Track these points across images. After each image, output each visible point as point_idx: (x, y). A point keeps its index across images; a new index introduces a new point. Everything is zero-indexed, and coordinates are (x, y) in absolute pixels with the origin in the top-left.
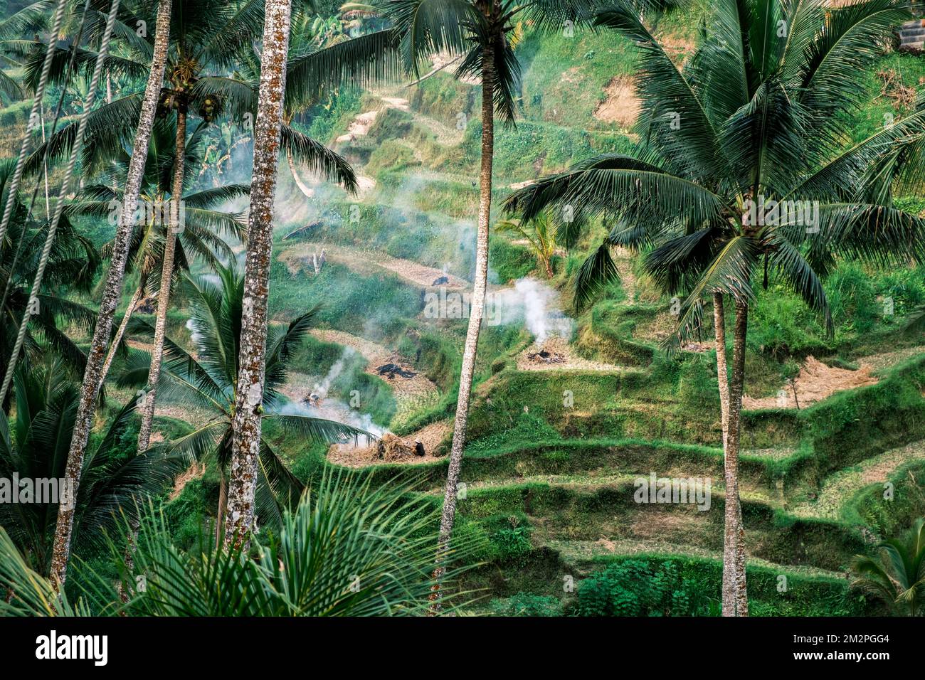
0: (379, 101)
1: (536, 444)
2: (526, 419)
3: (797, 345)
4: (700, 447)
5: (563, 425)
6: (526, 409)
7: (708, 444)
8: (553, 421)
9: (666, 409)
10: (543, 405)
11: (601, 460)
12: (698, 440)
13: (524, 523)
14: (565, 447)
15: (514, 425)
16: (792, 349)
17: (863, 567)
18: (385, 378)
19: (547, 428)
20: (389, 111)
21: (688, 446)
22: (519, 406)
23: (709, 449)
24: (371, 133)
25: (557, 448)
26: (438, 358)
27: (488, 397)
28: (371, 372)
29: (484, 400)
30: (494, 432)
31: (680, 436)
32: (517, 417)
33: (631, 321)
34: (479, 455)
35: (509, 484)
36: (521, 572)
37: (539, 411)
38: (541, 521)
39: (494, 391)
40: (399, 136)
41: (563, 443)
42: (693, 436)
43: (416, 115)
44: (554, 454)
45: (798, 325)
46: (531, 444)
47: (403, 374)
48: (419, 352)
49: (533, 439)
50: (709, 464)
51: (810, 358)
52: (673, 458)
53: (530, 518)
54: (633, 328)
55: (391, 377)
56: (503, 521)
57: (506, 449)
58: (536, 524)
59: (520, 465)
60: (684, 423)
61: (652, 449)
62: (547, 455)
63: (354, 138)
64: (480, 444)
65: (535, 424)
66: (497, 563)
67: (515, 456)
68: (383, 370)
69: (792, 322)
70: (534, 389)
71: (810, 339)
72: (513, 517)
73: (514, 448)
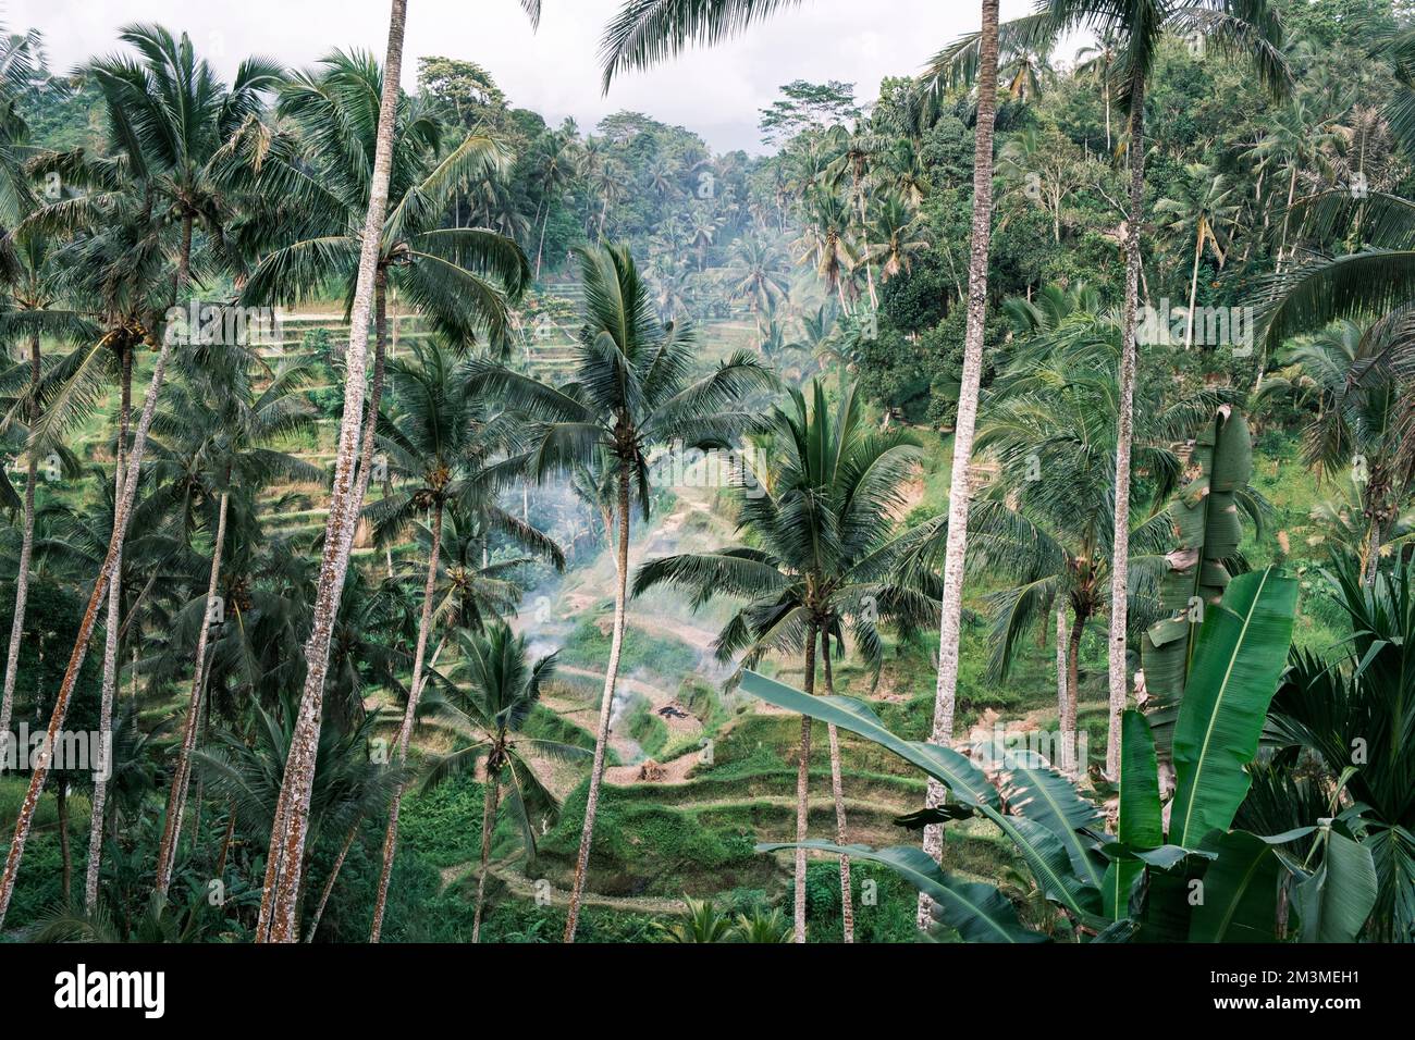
0: (688, 505)
1: (765, 772)
2: (759, 752)
3: (977, 699)
4: (893, 777)
5: (787, 757)
6: (760, 744)
7: (900, 775)
8: (780, 754)
9: (869, 747)
10: (773, 741)
11: (816, 786)
12: (893, 772)
13: (751, 833)
14: (788, 775)
15: (750, 756)
16: (973, 703)
17: (1010, 876)
18: (663, 717)
19: (775, 759)
20: (693, 513)
21: (884, 776)
22: (754, 742)
23: (900, 779)
24: (680, 530)
25: (782, 775)
26: (705, 703)
27: (730, 733)
28: (654, 713)
29: (726, 735)
30: (733, 761)
31: (879, 768)
32: (752, 750)
33: (846, 677)
34: (720, 779)
35: (743, 802)
36: (747, 872)
37: (770, 746)
38: (765, 832)
39: (734, 729)
40: (698, 532)
41: (787, 771)
42: (889, 768)
43: (713, 517)
44: (779, 780)
45: (979, 684)
46: (761, 771)
47: (678, 715)
48: (692, 699)
49: (763, 767)
50: (900, 791)
51: (989, 710)
52: (873, 784)
53: (756, 829)
54: (847, 682)
55: (668, 717)
56: (734, 831)
57: (740, 775)
58: (761, 834)
59: (752, 787)
60: (882, 758)
61: (856, 778)
62: (774, 780)
63: (666, 533)
64: (721, 770)
65: (765, 756)
66: (727, 864)
67: (748, 780)
68: (663, 712)
69: (974, 681)
70: (767, 728)
71: (988, 695)
72: (740, 827)
73: (747, 775)
